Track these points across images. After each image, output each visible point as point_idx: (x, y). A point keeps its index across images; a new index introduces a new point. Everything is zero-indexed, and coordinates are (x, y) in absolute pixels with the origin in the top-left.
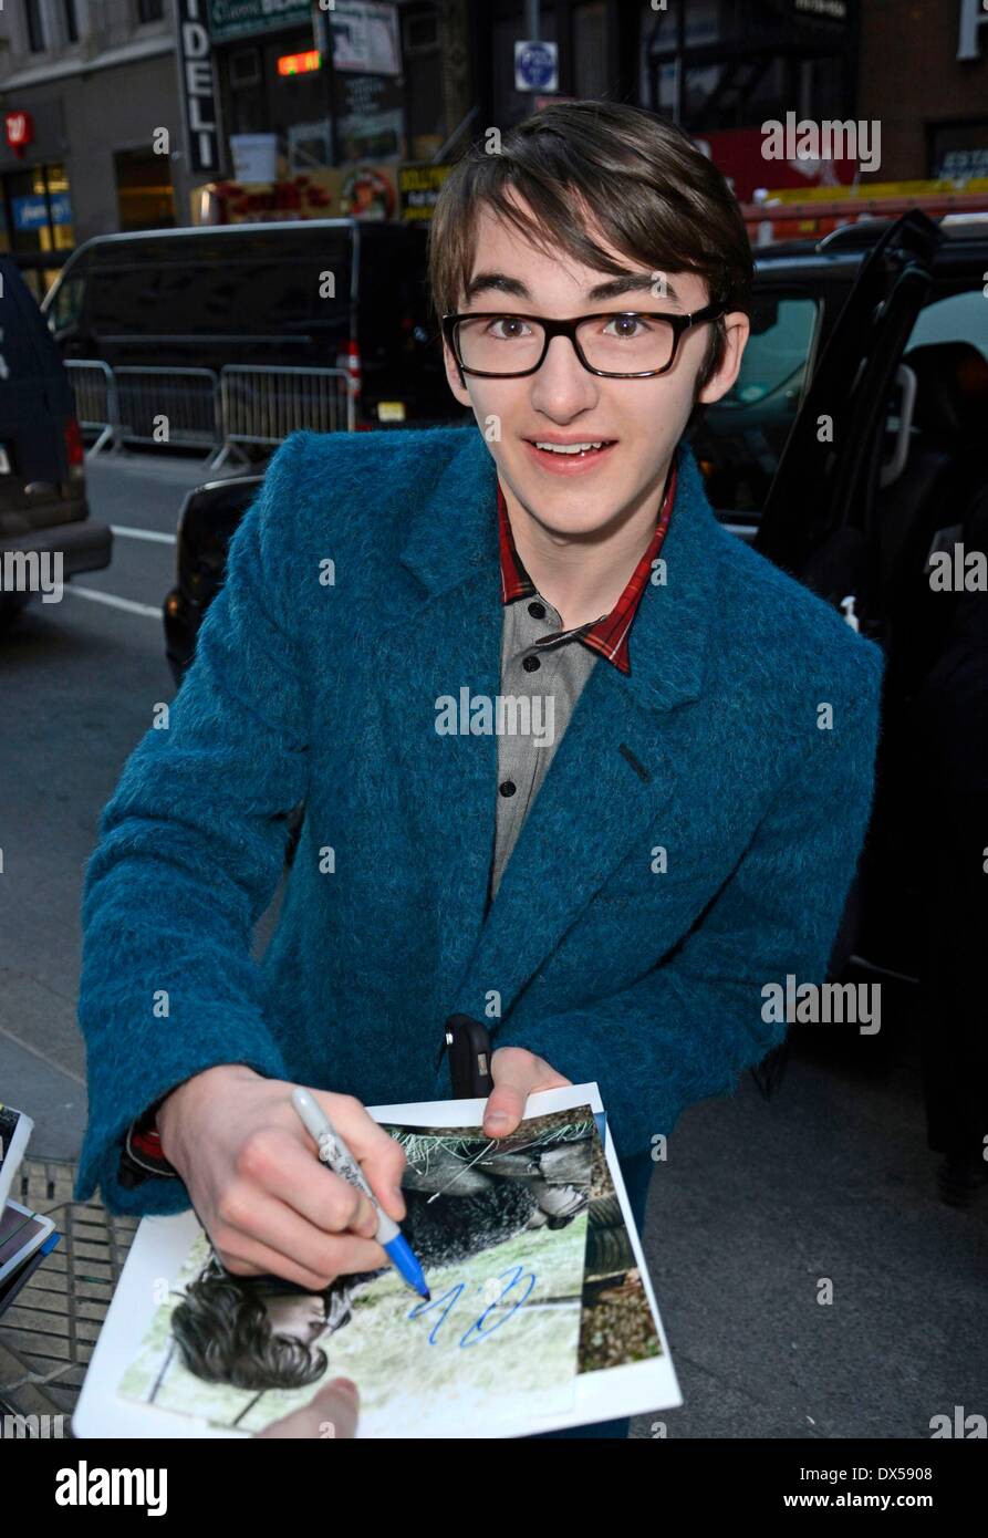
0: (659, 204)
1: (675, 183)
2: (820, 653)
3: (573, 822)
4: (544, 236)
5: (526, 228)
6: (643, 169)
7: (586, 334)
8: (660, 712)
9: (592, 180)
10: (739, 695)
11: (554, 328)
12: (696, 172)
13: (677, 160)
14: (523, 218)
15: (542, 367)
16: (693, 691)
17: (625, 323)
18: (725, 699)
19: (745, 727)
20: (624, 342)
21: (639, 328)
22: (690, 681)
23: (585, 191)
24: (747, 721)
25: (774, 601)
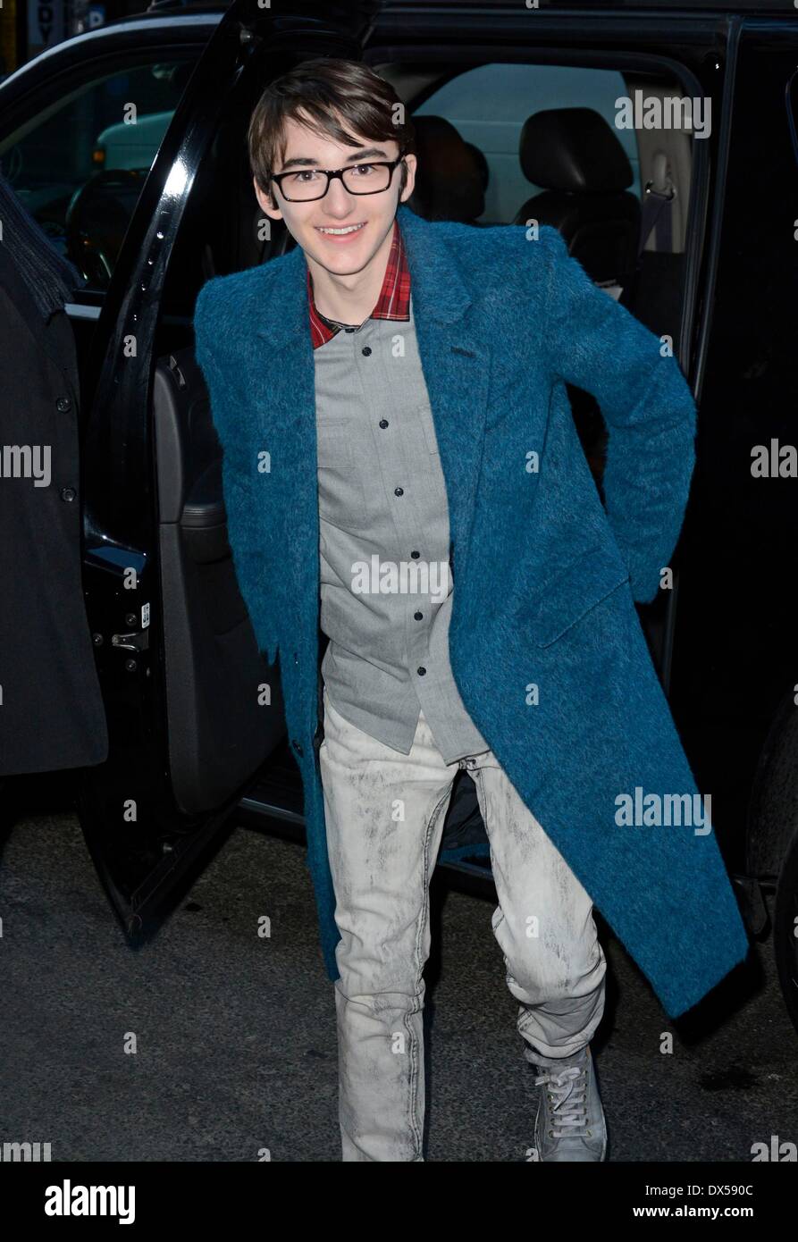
0: (370, 108)
1: (377, 98)
2: (517, 253)
3: (452, 398)
4: (323, 132)
5: (314, 128)
6: (359, 93)
7: (346, 175)
8: (460, 321)
9: (339, 101)
10: (491, 293)
11: (331, 175)
12: (384, 91)
13: (376, 87)
14: (313, 124)
15: (328, 192)
16: (467, 302)
17: (363, 169)
18: (486, 299)
19: (504, 307)
20: (363, 178)
21: (370, 169)
22: (463, 298)
23: (338, 107)
24: (503, 304)
25: (481, 241)
